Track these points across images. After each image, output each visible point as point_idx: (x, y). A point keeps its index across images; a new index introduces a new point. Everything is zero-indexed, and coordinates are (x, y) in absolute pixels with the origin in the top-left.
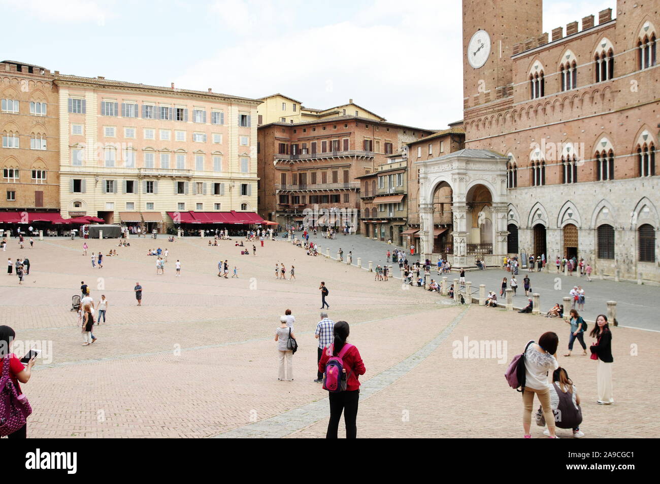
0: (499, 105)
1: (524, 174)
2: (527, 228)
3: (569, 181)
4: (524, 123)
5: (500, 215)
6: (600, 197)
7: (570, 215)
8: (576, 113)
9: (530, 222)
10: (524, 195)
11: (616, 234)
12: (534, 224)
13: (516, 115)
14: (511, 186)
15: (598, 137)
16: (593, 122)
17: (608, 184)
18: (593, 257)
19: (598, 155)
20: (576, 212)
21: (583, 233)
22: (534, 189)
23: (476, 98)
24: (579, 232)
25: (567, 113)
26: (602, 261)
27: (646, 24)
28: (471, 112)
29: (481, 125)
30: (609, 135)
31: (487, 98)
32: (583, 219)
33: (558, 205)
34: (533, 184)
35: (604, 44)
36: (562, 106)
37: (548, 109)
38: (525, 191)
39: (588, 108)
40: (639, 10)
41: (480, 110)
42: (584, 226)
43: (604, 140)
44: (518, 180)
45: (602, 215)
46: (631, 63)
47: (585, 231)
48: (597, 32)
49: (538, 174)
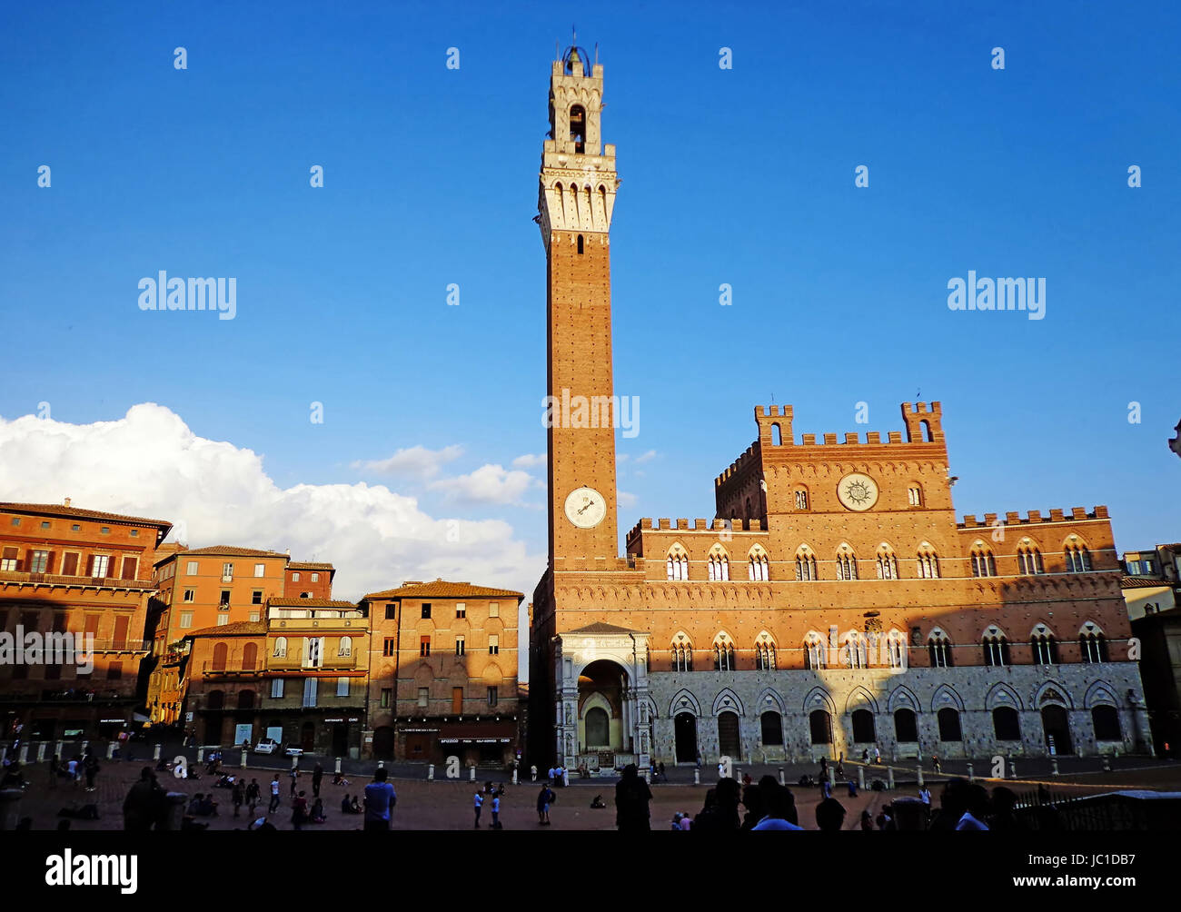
0: (622, 577)
1: (661, 656)
2: (668, 717)
3: (725, 669)
4: (660, 603)
6: (765, 685)
7: (727, 703)
9: (672, 710)
10: (662, 681)
11: (785, 721)
15: (757, 630)
16: (751, 616)
17: (772, 674)
18: (760, 743)
19: (758, 646)
20: (736, 699)
21: (747, 720)
22: (678, 674)
23: (579, 562)
24: (741, 720)
25: (720, 601)
26: (770, 747)
27: (804, 546)
28: (569, 576)
29: (586, 594)
30: (770, 629)
31: (600, 566)
32: (746, 707)
33: (713, 692)
34: (675, 669)
35: (757, 549)
36: (714, 594)
37: (695, 594)
38: (664, 676)
39: (744, 602)
40: (795, 533)
41: (590, 576)
42: (747, 714)
43: (764, 633)
44: (653, 664)
45: (765, 703)
46: (791, 573)
47: (749, 717)
48: (750, 537)
49: (683, 659)
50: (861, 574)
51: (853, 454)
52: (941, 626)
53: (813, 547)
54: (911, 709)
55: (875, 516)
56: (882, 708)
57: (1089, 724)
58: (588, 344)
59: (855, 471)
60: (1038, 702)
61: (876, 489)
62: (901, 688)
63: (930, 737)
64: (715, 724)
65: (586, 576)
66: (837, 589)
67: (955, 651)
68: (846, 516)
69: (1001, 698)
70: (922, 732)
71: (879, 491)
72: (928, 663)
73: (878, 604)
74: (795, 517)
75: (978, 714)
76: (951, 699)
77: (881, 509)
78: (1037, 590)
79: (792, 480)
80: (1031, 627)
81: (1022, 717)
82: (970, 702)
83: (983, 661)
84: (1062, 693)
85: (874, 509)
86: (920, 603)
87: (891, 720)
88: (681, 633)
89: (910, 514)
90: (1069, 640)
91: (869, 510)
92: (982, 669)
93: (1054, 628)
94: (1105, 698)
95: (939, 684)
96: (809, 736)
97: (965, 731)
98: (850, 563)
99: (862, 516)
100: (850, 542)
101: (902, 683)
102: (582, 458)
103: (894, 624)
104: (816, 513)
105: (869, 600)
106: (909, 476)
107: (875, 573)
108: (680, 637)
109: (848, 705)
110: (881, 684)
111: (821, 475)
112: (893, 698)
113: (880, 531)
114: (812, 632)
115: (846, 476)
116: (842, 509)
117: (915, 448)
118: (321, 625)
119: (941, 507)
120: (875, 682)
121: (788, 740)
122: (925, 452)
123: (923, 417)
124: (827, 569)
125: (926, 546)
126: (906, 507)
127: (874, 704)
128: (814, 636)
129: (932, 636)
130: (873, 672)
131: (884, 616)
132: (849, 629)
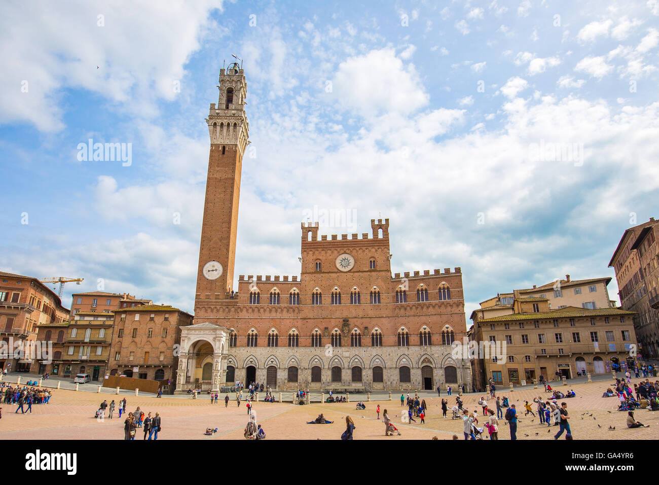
0: (226, 302)
1: (242, 340)
2: (243, 368)
3: (273, 346)
4: (244, 314)
6: (291, 354)
7: (272, 362)
8: (279, 315)
9: (245, 365)
10: (241, 351)
11: (299, 371)
12: (247, 366)
13: (239, 309)
14: (231, 345)
15: (291, 328)
16: (288, 321)
17: (296, 349)
18: (286, 381)
19: (290, 335)
20: (276, 360)
21: (280, 371)
22: (249, 348)
23: (207, 295)
24: (278, 370)
25: (273, 315)
26: (291, 383)
27: (317, 288)
28: (202, 302)
29: (209, 310)
30: (297, 328)
31: (217, 297)
32: (281, 364)
33: (266, 356)
34: (248, 345)
35: (295, 290)
36: (270, 311)
37: (262, 310)
38: (242, 349)
39: (285, 315)
40: (313, 282)
41: (212, 302)
42: (281, 367)
43: (294, 329)
44: (238, 343)
45: (291, 362)
46: (309, 301)
47: (282, 369)
48: (292, 284)
49: (252, 341)
50: (342, 301)
51: (344, 244)
52: (379, 326)
53: (321, 289)
54: (360, 366)
55: (352, 274)
56: (346, 366)
57: (442, 375)
58: (222, 195)
59: (345, 253)
60: (420, 364)
61: (353, 260)
62: (356, 357)
63: (367, 380)
64: (265, 372)
65: (210, 302)
67: (384, 339)
68: (338, 274)
69: (404, 362)
70: (364, 378)
71: (355, 262)
73: (349, 316)
74: (314, 275)
75: (392, 370)
76: (380, 362)
77: (355, 270)
78: (425, 309)
79: (315, 257)
80: (420, 327)
81: (412, 371)
82: (388, 364)
83: (397, 344)
84: (431, 360)
85: (352, 271)
86: (370, 316)
87: (350, 372)
88: (253, 329)
89: (369, 273)
90: (437, 333)
91: (350, 271)
92: (396, 348)
93: (431, 328)
94: (452, 362)
95: (374, 355)
96: (310, 378)
97: (385, 377)
98: (336, 298)
99: (346, 274)
100: (339, 286)
101: (357, 354)
102: (214, 248)
103: (356, 326)
104: (324, 273)
105: (345, 314)
106: (370, 255)
107: (349, 301)
108: (253, 331)
109: (330, 364)
110: (347, 354)
111: (328, 255)
112: (352, 361)
113: (354, 281)
114: (316, 329)
115: (340, 255)
116: (337, 271)
117: (374, 241)
118: (93, 323)
119: (384, 269)
120: (344, 353)
121: (300, 380)
122: (379, 243)
123: (380, 226)
124: (327, 299)
125: (375, 288)
126: (367, 270)
127: (342, 364)
128: (317, 331)
129: (374, 331)
130: (343, 349)
131: (351, 321)
132: (334, 327)
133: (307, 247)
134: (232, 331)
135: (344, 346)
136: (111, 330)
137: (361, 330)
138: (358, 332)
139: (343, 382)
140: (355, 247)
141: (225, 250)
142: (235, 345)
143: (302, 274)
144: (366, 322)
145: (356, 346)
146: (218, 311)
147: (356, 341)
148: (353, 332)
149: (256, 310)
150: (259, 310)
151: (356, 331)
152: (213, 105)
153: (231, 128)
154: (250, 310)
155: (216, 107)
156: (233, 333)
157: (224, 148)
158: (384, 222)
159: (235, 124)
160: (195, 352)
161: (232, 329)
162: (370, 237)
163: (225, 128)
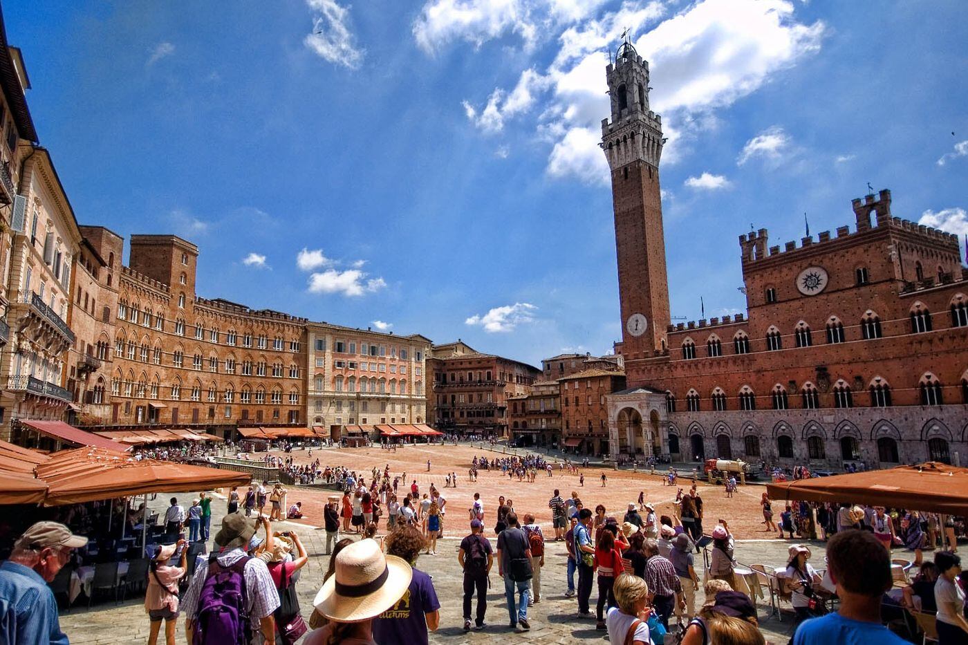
1: (681, 403)
2: (687, 437)
3: (720, 410)
4: (679, 373)
5: (664, 429)
6: (746, 419)
7: (722, 430)
8: (722, 370)
9: (688, 434)
10: (682, 417)
11: (761, 442)
12: (692, 435)
13: (673, 367)
14: (670, 411)
15: (741, 385)
16: (736, 376)
17: (752, 412)
18: (744, 455)
19: (741, 395)
20: (727, 427)
21: (734, 441)
22: (691, 413)
23: (635, 355)
24: (731, 440)
25: (715, 369)
26: (750, 457)
27: (772, 327)
28: (631, 363)
29: (640, 372)
30: (750, 384)
31: (646, 355)
32: (734, 432)
33: (713, 423)
34: (690, 410)
35: (741, 333)
36: (711, 364)
37: (700, 366)
38: (683, 414)
39: (731, 368)
40: (766, 319)
41: (640, 362)
42: (734, 436)
43: (745, 386)
44: (677, 408)
45: (747, 430)
46: (763, 346)
47: (736, 439)
48: (735, 326)
49: (693, 404)
50: (814, 341)
51: (807, 253)
52: (882, 375)
53: (778, 327)
55: (825, 297)
56: (830, 436)
59: (811, 265)
60: (965, 434)
61: (826, 275)
62: (846, 422)
63: (868, 458)
64: (714, 442)
66: (795, 354)
67: (897, 394)
68: (802, 301)
69: (935, 431)
70: (862, 455)
71: (829, 277)
72: (869, 403)
73: (827, 362)
74: (765, 308)
77: (830, 290)
79: (763, 283)
80: (961, 372)
81: (952, 447)
82: (906, 433)
85: (824, 292)
86: (863, 359)
87: (837, 445)
88: (692, 389)
89: (855, 291)
91: (821, 293)
95: (878, 419)
96: (776, 452)
97: (901, 456)
98: (804, 338)
99: (815, 299)
100: (805, 320)
101: (846, 418)
102: (634, 298)
103: (839, 376)
104: (780, 302)
105: (821, 359)
106: (854, 260)
107: (825, 339)
108: (692, 392)
109: (805, 432)
110: (829, 419)
111: (783, 274)
112: (838, 429)
113: (830, 308)
114: (778, 385)
115: (802, 270)
116: (800, 296)
117: (860, 236)
118: (545, 393)
119: (884, 279)
120: (824, 418)
121: (763, 453)
122: (870, 237)
123: (871, 206)
124: (788, 340)
125: (870, 313)
126: (852, 285)
127: (824, 433)
128: (779, 387)
129: (873, 383)
130: (823, 410)
131: (832, 370)
132: (805, 381)
133: (750, 269)
134: (669, 393)
135: (823, 407)
136: (558, 400)
137: (849, 383)
138: (845, 385)
139: (827, 459)
140: (825, 253)
141: (646, 298)
142: (674, 411)
143: (749, 309)
144: (858, 369)
145: (844, 406)
146: (650, 371)
147: (844, 399)
148: (837, 385)
149: (693, 365)
150: (696, 365)
151: (840, 383)
152: (605, 122)
153: (629, 141)
154: (686, 367)
155: (610, 121)
156: (670, 396)
157: (626, 170)
158: (878, 198)
159: (632, 133)
160: (631, 419)
161: (668, 391)
162: (853, 230)
163: (622, 144)
